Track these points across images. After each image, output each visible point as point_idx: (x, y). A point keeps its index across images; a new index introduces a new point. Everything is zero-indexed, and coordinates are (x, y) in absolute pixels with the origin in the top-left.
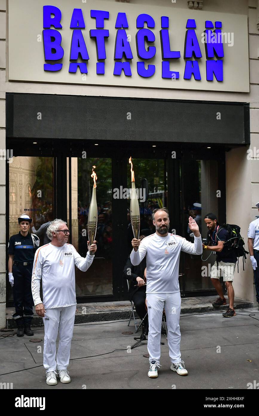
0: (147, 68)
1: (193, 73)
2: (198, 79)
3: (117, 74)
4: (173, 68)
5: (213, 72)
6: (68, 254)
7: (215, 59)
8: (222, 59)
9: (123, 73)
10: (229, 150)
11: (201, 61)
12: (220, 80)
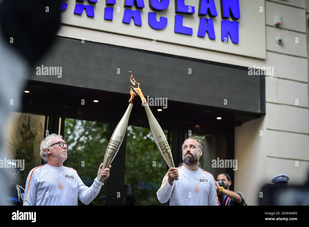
0: (158, 20)
1: (207, 32)
2: (212, 38)
3: (126, 22)
4: (187, 23)
5: (229, 33)
6: (69, 177)
7: (231, 20)
8: (237, 21)
9: (132, 22)
10: (240, 124)
11: (215, 20)
12: (236, 42)
